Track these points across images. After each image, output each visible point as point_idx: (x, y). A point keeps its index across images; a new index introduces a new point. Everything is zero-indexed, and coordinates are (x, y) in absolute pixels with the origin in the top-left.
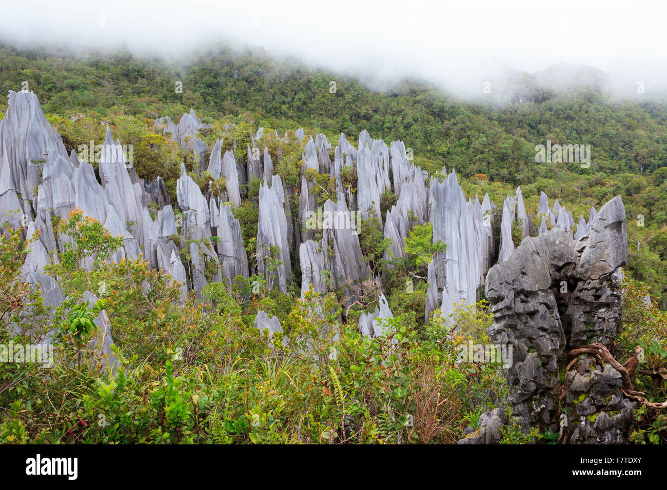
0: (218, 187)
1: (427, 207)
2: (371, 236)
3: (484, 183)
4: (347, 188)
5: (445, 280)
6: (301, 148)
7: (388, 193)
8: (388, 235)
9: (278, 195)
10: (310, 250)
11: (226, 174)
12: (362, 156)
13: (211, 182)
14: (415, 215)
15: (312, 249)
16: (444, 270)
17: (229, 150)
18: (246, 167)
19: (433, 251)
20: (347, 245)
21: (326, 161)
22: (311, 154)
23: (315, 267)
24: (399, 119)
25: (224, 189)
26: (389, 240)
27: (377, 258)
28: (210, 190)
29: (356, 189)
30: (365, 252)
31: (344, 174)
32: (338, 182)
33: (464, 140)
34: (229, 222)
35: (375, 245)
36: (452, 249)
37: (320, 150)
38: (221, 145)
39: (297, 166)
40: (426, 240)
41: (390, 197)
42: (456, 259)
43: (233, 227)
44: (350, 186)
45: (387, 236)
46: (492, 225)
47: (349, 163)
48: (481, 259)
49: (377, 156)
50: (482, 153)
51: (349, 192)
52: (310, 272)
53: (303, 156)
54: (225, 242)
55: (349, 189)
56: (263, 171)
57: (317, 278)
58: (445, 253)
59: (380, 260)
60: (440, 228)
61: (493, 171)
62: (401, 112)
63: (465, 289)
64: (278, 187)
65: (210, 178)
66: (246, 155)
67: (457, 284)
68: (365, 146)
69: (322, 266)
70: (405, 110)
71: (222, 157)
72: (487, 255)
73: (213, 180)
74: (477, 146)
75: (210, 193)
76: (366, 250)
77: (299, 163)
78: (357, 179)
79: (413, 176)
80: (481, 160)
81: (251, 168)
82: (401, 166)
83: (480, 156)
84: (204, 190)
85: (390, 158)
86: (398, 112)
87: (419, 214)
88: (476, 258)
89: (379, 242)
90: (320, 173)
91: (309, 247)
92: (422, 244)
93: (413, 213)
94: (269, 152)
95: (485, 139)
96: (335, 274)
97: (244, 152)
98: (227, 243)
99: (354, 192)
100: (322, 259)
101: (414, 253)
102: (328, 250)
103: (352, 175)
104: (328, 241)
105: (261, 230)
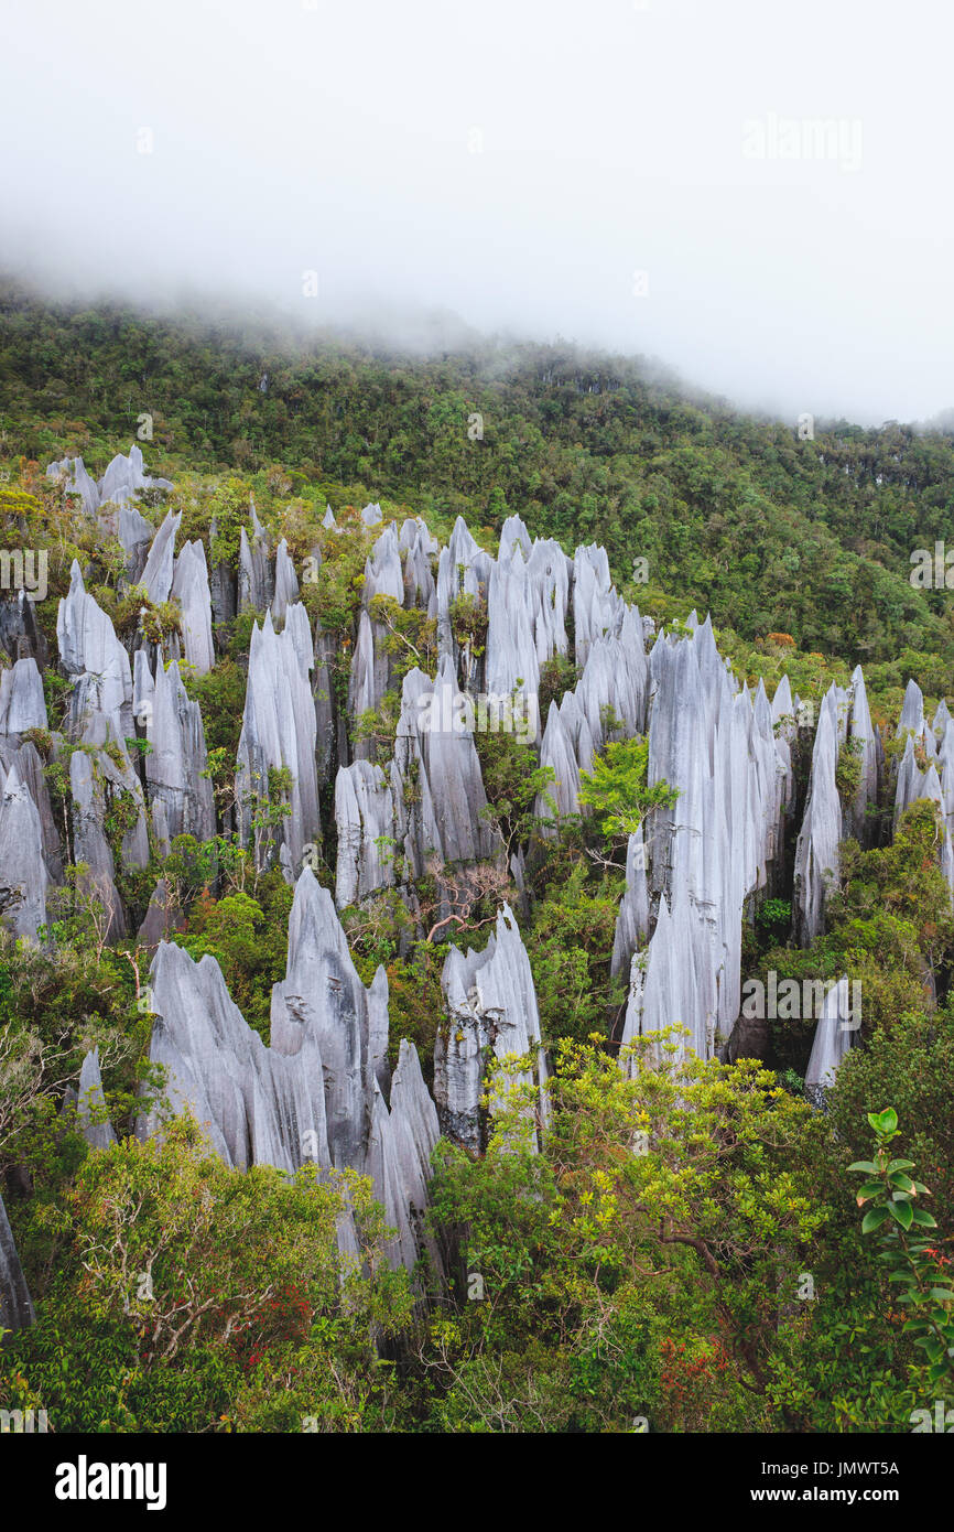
0: (158, 623)
1: (647, 700)
2: (509, 759)
3: (785, 655)
4: (462, 646)
5: (670, 875)
6: (365, 546)
7: (559, 664)
8: (549, 757)
9: (296, 648)
10: (360, 785)
11: (182, 595)
12: (504, 574)
13: (144, 611)
14: (618, 717)
15: (366, 781)
16: (669, 850)
17: (193, 539)
18: (235, 581)
19: (645, 804)
20: (450, 778)
21: (420, 579)
22: (387, 561)
23: (371, 826)
24: (613, 503)
25: (174, 629)
26: (549, 771)
27: (518, 810)
28: (141, 630)
29: (482, 648)
30: (492, 795)
31: (458, 613)
32: (443, 629)
33: (751, 558)
34: (175, 707)
35: (517, 781)
36: (690, 803)
37: (411, 553)
38: (177, 526)
39: (352, 587)
40: (630, 779)
41: (562, 671)
42: (699, 827)
43: (184, 718)
44: (469, 640)
45: (547, 762)
46: (793, 750)
47: (471, 586)
48: (762, 826)
49: (540, 575)
50: (788, 588)
51: (466, 653)
52: (358, 834)
53: (368, 565)
54: (164, 752)
55: (467, 647)
56: (274, 594)
57: (373, 852)
58: (673, 811)
59: (525, 818)
60: (665, 752)
61: (810, 629)
62: (618, 487)
63: (715, 897)
64: (299, 633)
65: (143, 602)
66: (237, 554)
67: (699, 886)
68: (513, 552)
69: (388, 823)
70: (627, 484)
71: (176, 556)
72: (775, 817)
73: (149, 607)
74: (778, 573)
75: (140, 636)
76: (495, 792)
77: (356, 580)
78: (487, 626)
79: (619, 627)
80: (785, 604)
81: (246, 586)
82: (595, 603)
83: (783, 595)
84: (126, 629)
85: (572, 582)
86: (610, 488)
87: (626, 713)
88: (750, 822)
89: (527, 775)
90: (406, 605)
91: (359, 778)
92: (620, 787)
93: (612, 711)
94: (289, 551)
95: (796, 559)
96: (417, 843)
97: (234, 547)
98: (168, 756)
99: (478, 654)
100: (387, 807)
101: (600, 806)
102: (405, 787)
103: (476, 615)
104: (406, 766)
105: (249, 731)
